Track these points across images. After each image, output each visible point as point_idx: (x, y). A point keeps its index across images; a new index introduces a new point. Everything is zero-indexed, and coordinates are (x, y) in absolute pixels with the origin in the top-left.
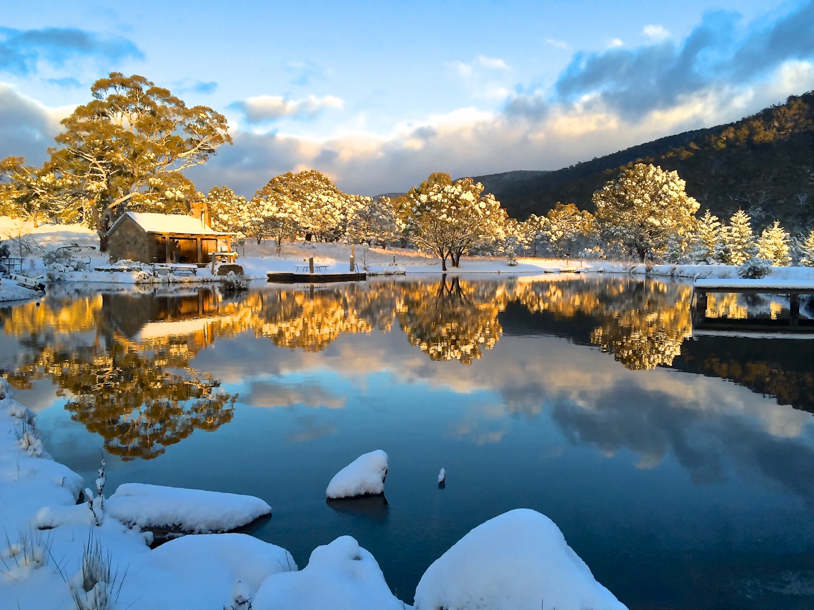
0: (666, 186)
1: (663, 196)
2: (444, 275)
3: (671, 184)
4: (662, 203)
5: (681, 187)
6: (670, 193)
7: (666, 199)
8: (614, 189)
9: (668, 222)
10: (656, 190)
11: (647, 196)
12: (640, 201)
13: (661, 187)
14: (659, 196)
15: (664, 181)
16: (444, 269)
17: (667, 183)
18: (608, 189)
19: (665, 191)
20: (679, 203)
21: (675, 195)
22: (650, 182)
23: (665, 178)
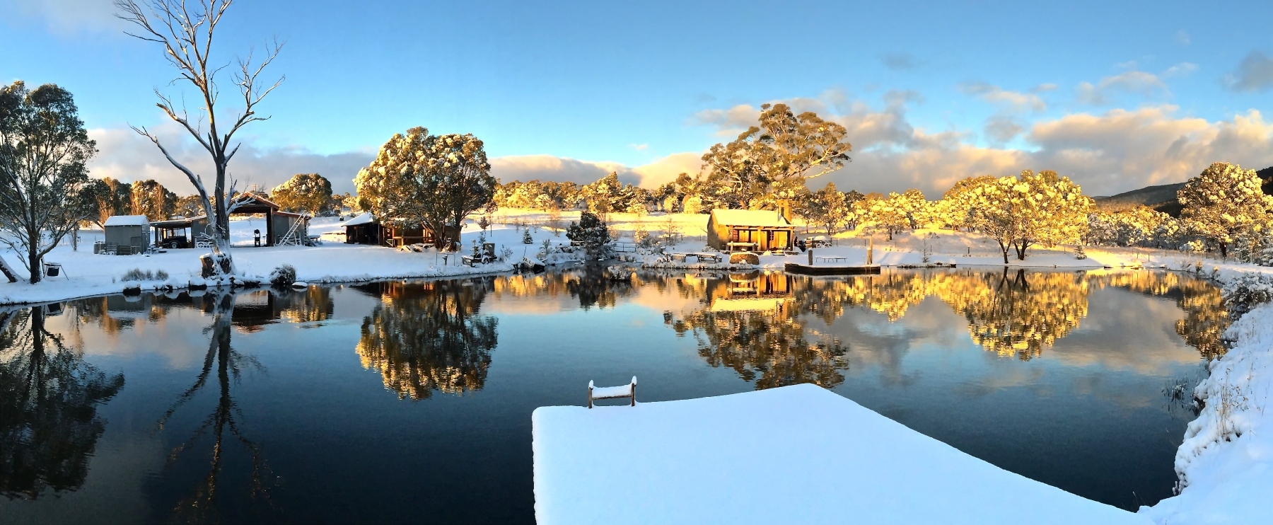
0: (1242, 184)
1: (1238, 193)
2: (1006, 268)
3: (1248, 182)
4: (1237, 200)
5: (1257, 184)
6: (1245, 190)
7: (1242, 196)
8: (1195, 186)
9: (1242, 218)
10: (1232, 186)
11: (1222, 193)
12: (1215, 197)
13: (1237, 183)
14: (1234, 193)
15: (1240, 178)
16: (1006, 262)
17: (1243, 180)
18: (1189, 186)
19: (1240, 188)
20: (1255, 200)
21: (1250, 192)
22: (1226, 179)
23: (1241, 176)
